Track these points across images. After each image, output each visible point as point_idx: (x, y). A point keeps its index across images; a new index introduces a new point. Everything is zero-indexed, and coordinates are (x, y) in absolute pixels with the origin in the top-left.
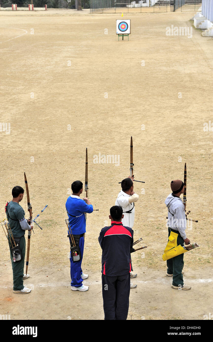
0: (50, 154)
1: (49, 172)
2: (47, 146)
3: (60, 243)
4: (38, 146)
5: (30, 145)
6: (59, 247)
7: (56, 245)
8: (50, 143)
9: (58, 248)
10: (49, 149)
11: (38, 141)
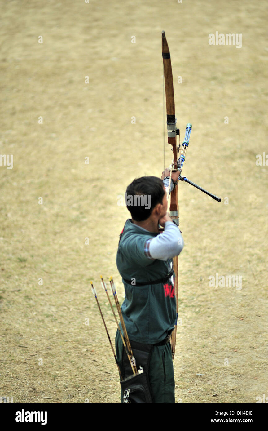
0: (104, 69)
1: (116, 132)
2: (86, 41)
3: (209, 368)
4: (58, 45)
5: (27, 40)
6: (209, 382)
7: (197, 376)
8: (95, 32)
9: (206, 386)
10: (96, 53)
11: (51, 27)
